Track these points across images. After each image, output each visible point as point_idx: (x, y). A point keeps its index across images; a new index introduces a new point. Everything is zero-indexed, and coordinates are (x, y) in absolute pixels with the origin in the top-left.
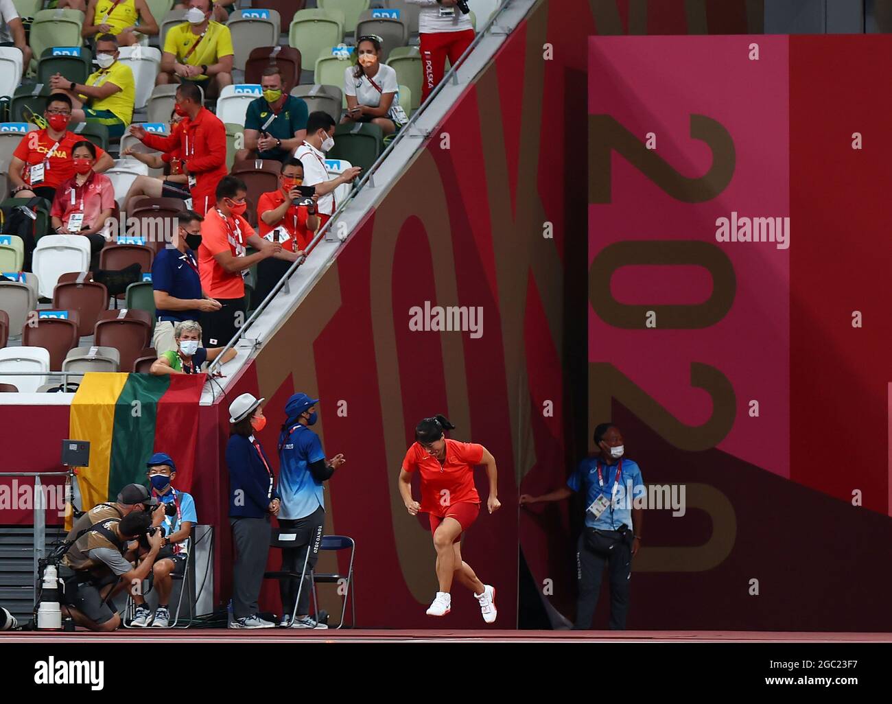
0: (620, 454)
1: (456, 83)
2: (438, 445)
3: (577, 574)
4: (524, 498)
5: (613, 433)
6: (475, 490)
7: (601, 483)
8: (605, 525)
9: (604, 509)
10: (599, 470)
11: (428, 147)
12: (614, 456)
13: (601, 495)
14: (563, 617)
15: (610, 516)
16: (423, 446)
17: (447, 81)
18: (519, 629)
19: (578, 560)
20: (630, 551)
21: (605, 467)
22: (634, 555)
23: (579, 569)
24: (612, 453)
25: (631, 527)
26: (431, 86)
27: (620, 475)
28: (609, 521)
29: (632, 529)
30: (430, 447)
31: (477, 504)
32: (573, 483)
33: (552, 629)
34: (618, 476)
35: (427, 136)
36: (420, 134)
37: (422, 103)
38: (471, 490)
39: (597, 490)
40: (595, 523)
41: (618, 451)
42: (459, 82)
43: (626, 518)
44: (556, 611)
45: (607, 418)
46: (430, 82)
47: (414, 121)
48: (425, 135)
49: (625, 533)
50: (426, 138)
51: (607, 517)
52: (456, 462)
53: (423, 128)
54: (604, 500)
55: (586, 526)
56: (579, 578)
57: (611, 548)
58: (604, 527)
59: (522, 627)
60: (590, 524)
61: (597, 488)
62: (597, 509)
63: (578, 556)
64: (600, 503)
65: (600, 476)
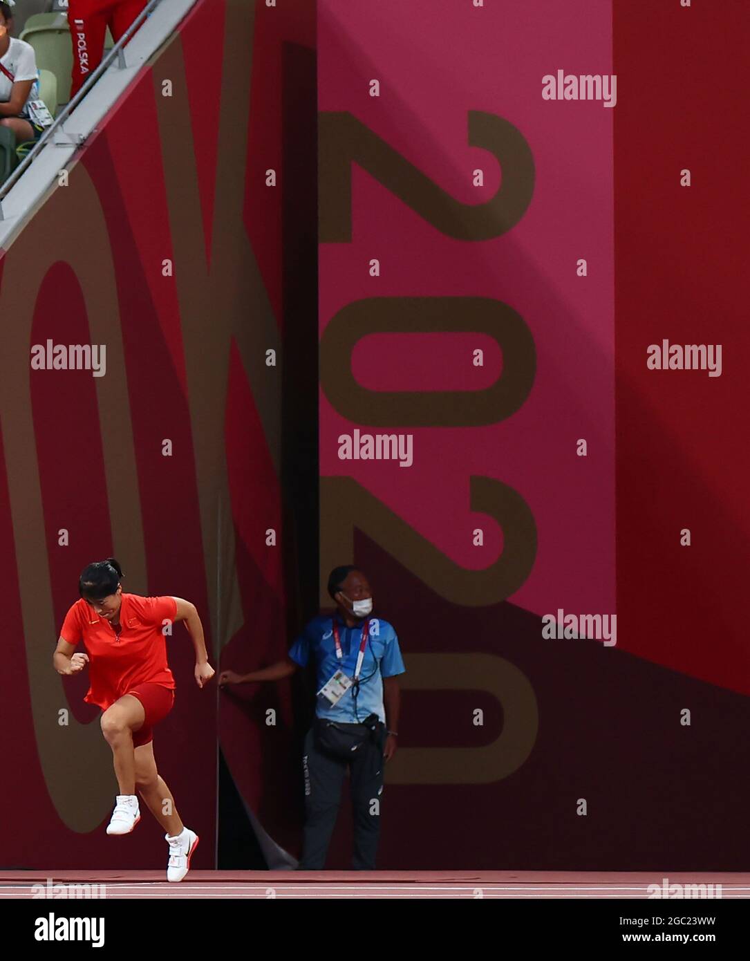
0: (367, 611)
1: (122, 66)
2: (112, 601)
3: (305, 788)
4: (225, 676)
5: (356, 580)
6: (169, 670)
7: (339, 654)
8: (344, 715)
9: (343, 691)
10: (336, 635)
11: (82, 160)
12: (357, 614)
13: (339, 671)
14: (283, 852)
15: (352, 703)
16: (90, 603)
17: (109, 63)
18: (219, 869)
19: (305, 766)
20: (382, 754)
21: (345, 630)
22: (389, 758)
23: (307, 781)
24: (355, 609)
25: (382, 719)
26: (85, 70)
27: (367, 642)
28: (351, 709)
29: (384, 721)
30: (101, 606)
31: (170, 690)
32: (297, 653)
33: (267, 869)
34: (363, 643)
35: (82, 144)
36: (71, 142)
37: (72, 97)
38: (164, 671)
39: (333, 664)
40: (331, 713)
41: (363, 606)
42: (127, 65)
43: (374, 706)
44: (273, 842)
45: (348, 559)
46: (84, 65)
47: (61, 123)
48: (78, 142)
49: (374, 728)
50: (80, 147)
51: (349, 704)
52: (139, 626)
53: (75, 132)
54: (344, 678)
55: (317, 718)
56: (307, 793)
57: (353, 749)
58: (344, 719)
59: (222, 867)
60: (322, 715)
61: (334, 661)
62: (333, 692)
63: (306, 762)
64: (338, 682)
65: (338, 645)
